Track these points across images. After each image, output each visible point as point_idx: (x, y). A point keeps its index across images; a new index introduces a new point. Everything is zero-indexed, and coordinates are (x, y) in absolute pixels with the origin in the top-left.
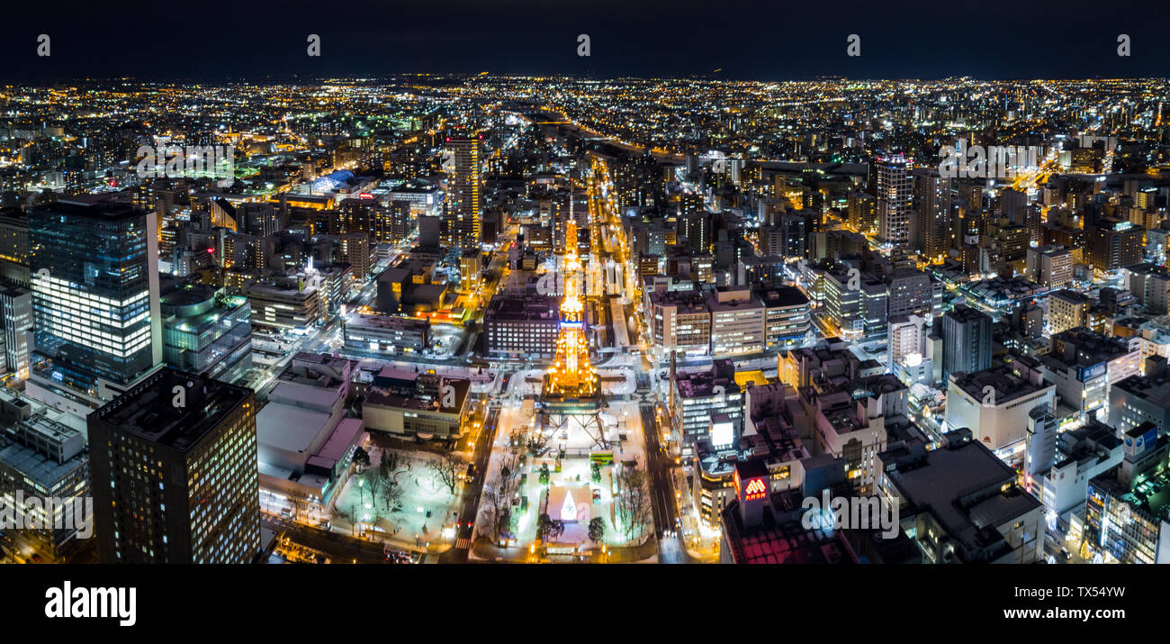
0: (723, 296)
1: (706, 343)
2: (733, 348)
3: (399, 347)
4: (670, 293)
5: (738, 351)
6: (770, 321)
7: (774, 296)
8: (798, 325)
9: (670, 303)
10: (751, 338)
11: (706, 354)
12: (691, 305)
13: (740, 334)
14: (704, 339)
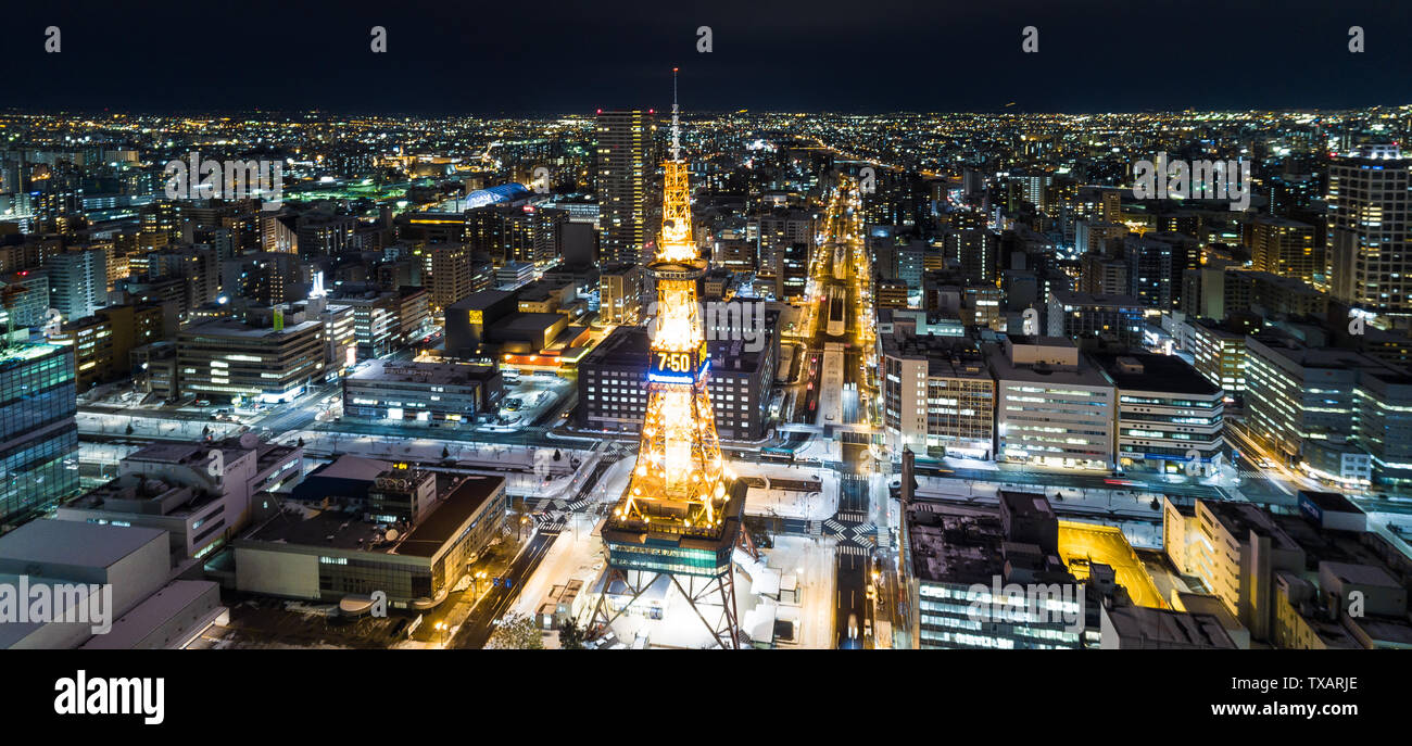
0: (1020, 353)
1: (986, 436)
2: (1043, 455)
3: (438, 412)
4: (920, 337)
5: (1055, 464)
6: (1125, 415)
7: (1131, 366)
8: (1194, 436)
9: (917, 354)
10: (1082, 442)
11: (986, 458)
12: (956, 362)
13: (1059, 431)
14: (982, 426)
